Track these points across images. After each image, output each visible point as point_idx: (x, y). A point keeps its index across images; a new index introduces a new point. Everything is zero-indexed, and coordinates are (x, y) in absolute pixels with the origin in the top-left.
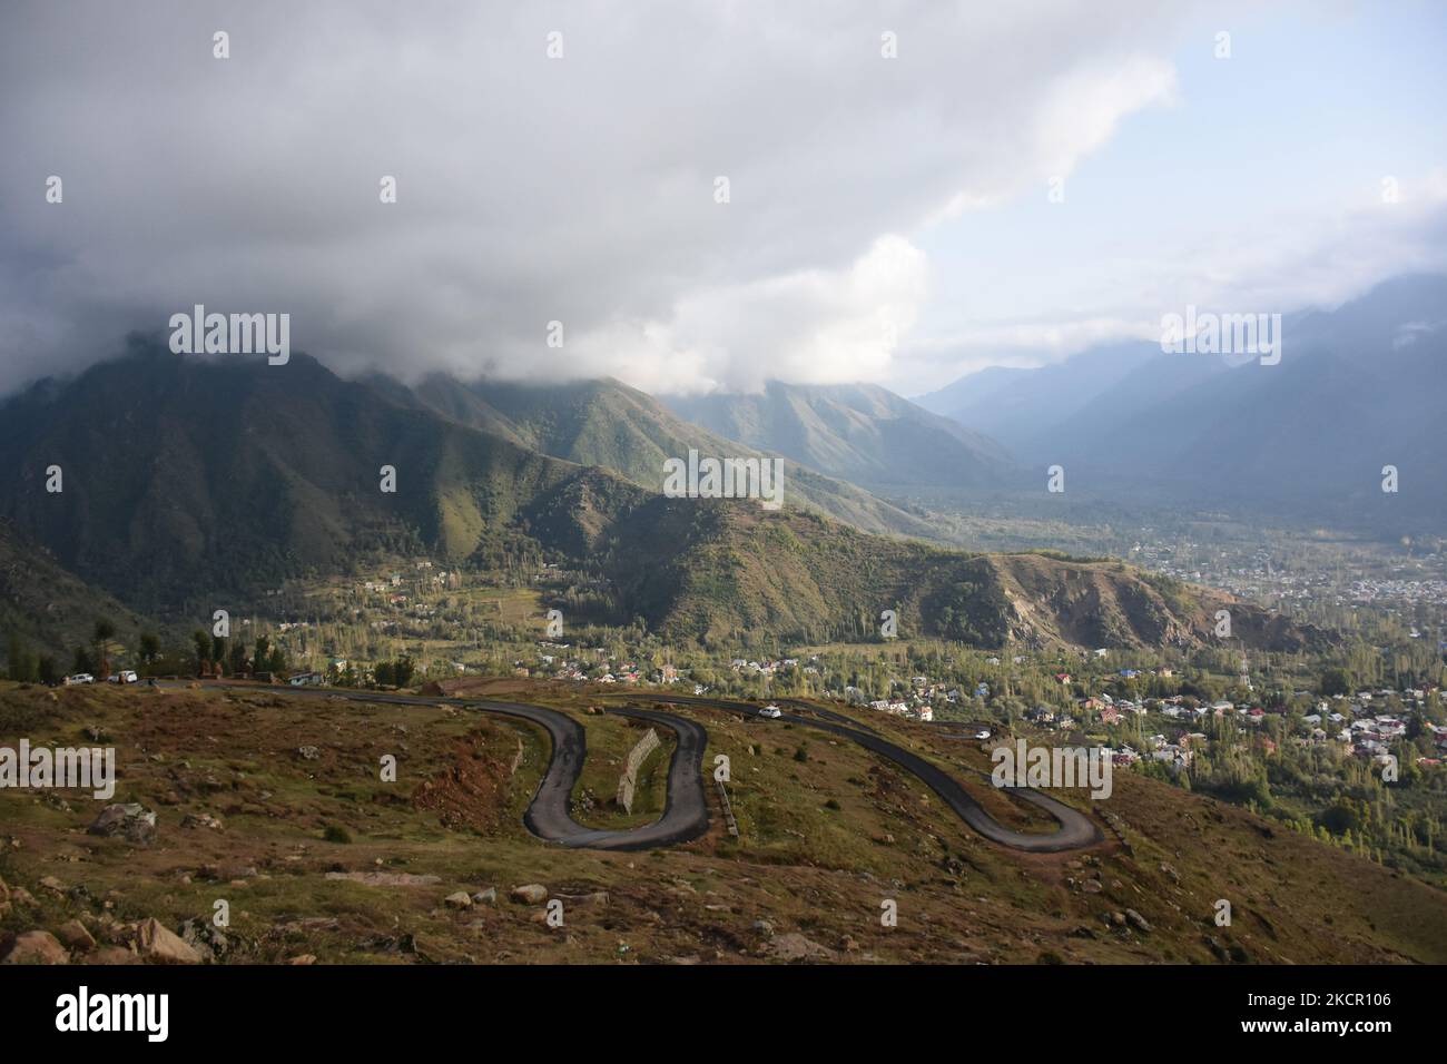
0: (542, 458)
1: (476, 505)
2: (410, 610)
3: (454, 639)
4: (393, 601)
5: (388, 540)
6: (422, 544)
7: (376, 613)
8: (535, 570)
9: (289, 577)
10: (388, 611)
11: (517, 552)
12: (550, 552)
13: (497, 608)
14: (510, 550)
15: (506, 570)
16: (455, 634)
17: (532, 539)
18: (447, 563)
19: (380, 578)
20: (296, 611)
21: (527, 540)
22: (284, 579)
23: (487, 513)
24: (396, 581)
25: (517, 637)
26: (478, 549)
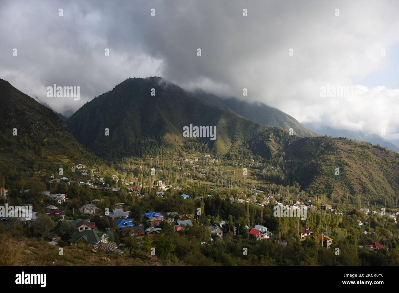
0: (255, 123)
1: (229, 138)
2: (199, 170)
3: (214, 182)
4: (194, 167)
5: (197, 146)
6: (208, 148)
7: (187, 169)
8: (249, 161)
9: (160, 154)
10: (191, 170)
11: (243, 155)
12: (256, 156)
13: (233, 174)
14: (240, 154)
15: (238, 160)
16: (215, 180)
17: (249, 151)
18: (216, 156)
19: (191, 158)
20: (159, 166)
21: (247, 151)
22: (158, 155)
23: (233, 140)
24: (197, 160)
25: (241, 184)
26: (229, 152)
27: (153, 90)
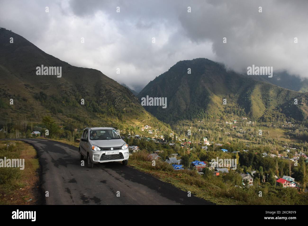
0: (287, 90)
1: (263, 103)
2: (238, 130)
3: (251, 140)
4: (233, 127)
5: (235, 111)
6: (245, 113)
7: (227, 130)
8: (282, 123)
9: (205, 118)
10: (231, 130)
11: (276, 118)
12: (289, 118)
13: (268, 133)
14: (274, 117)
15: (272, 122)
16: (251, 138)
17: (282, 114)
18: (252, 119)
19: (231, 121)
20: (205, 127)
21: (280, 114)
22: (203, 118)
23: (267, 105)
24: (235, 122)
25: (274, 142)
26: (263, 115)
27: (189, 70)
